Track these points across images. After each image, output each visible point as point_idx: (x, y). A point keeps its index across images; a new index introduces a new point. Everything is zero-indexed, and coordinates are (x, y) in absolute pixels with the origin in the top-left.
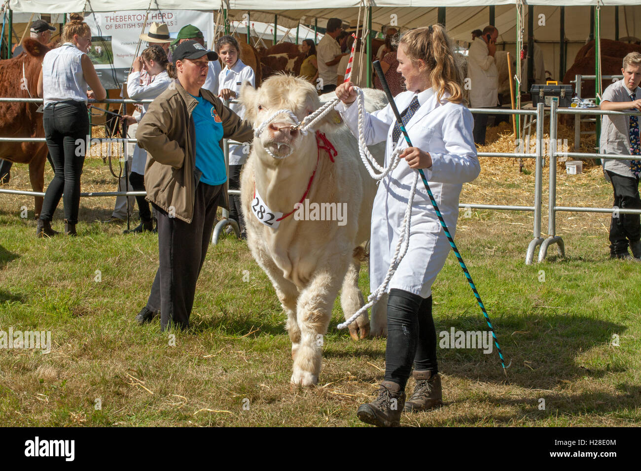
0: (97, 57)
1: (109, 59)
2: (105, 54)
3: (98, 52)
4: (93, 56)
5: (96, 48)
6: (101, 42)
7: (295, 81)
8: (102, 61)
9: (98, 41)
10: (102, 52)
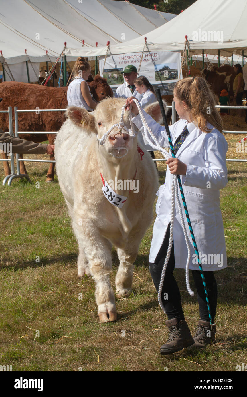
0: (115, 80)
1: (121, 81)
2: (119, 78)
3: (115, 77)
4: (113, 80)
5: (114, 75)
6: (116, 72)
7: (118, 101)
8: (118, 83)
9: (115, 71)
10: (118, 77)
